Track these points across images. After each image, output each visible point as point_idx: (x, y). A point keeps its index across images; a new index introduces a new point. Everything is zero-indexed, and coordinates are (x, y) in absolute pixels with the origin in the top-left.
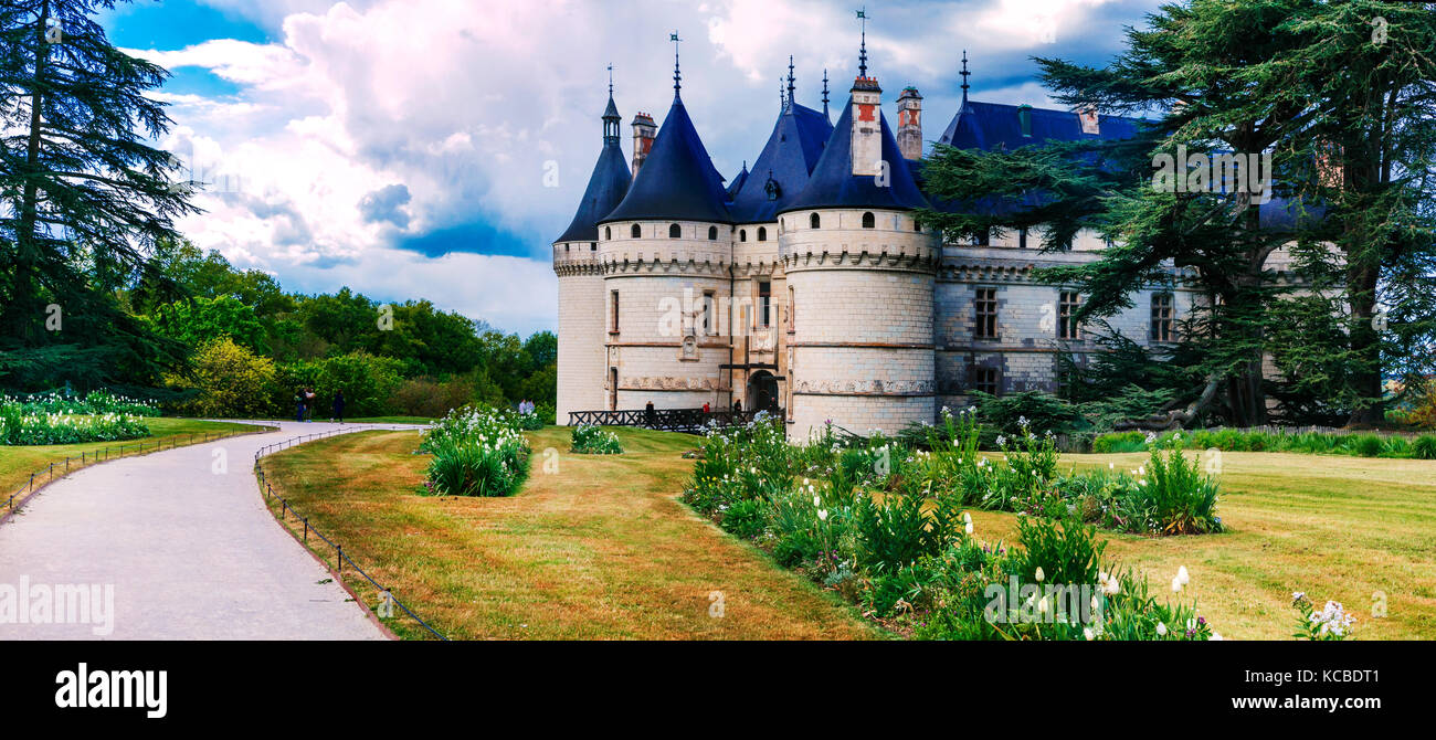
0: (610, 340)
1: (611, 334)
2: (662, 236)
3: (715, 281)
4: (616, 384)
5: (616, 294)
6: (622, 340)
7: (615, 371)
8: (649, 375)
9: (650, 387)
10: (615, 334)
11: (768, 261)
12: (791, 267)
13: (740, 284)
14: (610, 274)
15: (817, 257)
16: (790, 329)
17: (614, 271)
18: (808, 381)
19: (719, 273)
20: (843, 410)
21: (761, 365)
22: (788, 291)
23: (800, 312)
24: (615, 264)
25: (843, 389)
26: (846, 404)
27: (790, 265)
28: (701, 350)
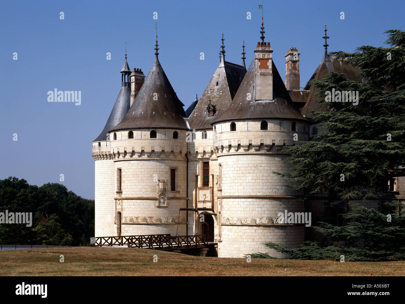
0: (116, 196)
1: (117, 192)
2: (146, 137)
3: (177, 162)
4: (120, 221)
5: (120, 170)
6: (123, 196)
7: (120, 213)
8: (139, 215)
9: (140, 222)
10: (120, 192)
11: (208, 150)
12: (220, 153)
13: (192, 163)
14: (116, 159)
15: (234, 147)
16: (219, 189)
17: (119, 157)
18: (230, 218)
19: (179, 157)
20: (250, 234)
21: (204, 209)
22: (218, 167)
23: (225, 179)
24: (119, 154)
25: (249, 222)
26: (251, 231)
27: (219, 152)
28: (170, 201)
